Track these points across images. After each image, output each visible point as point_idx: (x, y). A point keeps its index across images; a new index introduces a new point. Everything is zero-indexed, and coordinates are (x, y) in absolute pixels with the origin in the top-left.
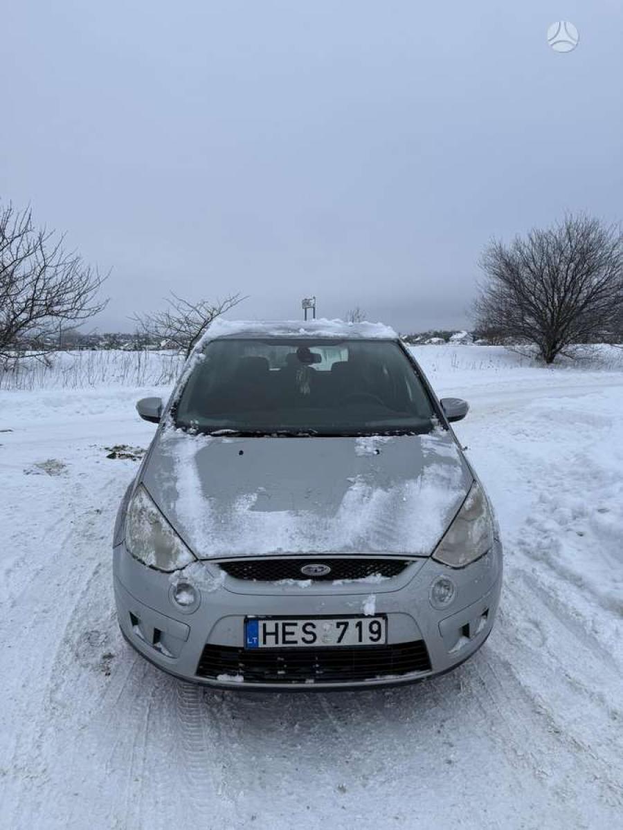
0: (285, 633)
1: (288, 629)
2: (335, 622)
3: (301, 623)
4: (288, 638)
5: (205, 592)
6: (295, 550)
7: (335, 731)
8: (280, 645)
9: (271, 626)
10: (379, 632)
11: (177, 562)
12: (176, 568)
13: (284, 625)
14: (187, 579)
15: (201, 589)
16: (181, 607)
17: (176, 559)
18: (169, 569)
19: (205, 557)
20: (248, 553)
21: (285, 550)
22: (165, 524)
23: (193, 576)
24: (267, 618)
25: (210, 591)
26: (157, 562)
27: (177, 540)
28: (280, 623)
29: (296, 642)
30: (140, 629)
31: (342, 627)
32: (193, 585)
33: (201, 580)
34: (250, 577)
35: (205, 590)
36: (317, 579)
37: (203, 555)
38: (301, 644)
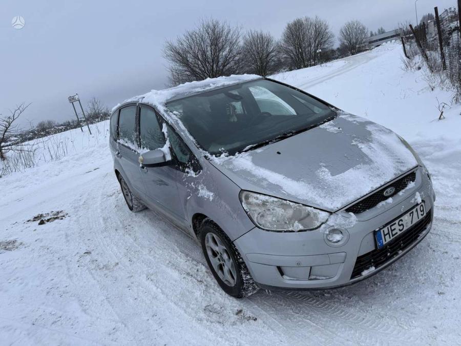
0: (392, 231)
1: (393, 228)
2: (408, 214)
3: (397, 222)
4: (394, 233)
5: (350, 228)
6: (378, 185)
7: (396, 276)
8: (392, 238)
9: (386, 230)
10: (423, 210)
11: (320, 220)
12: (320, 224)
13: (391, 226)
14: (333, 226)
15: (347, 227)
16: (336, 244)
17: (318, 219)
18: (316, 226)
19: (337, 209)
20: (359, 197)
21: (375, 187)
22: (291, 204)
23: (337, 222)
24: (384, 227)
25: (352, 226)
26: (304, 227)
27: (309, 208)
28: (389, 226)
29: (397, 233)
30: (288, 276)
31: (411, 215)
32: (340, 228)
33: (344, 222)
34: (364, 210)
35: (349, 227)
36: (392, 196)
37: (334, 209)
38: (399, 233)
